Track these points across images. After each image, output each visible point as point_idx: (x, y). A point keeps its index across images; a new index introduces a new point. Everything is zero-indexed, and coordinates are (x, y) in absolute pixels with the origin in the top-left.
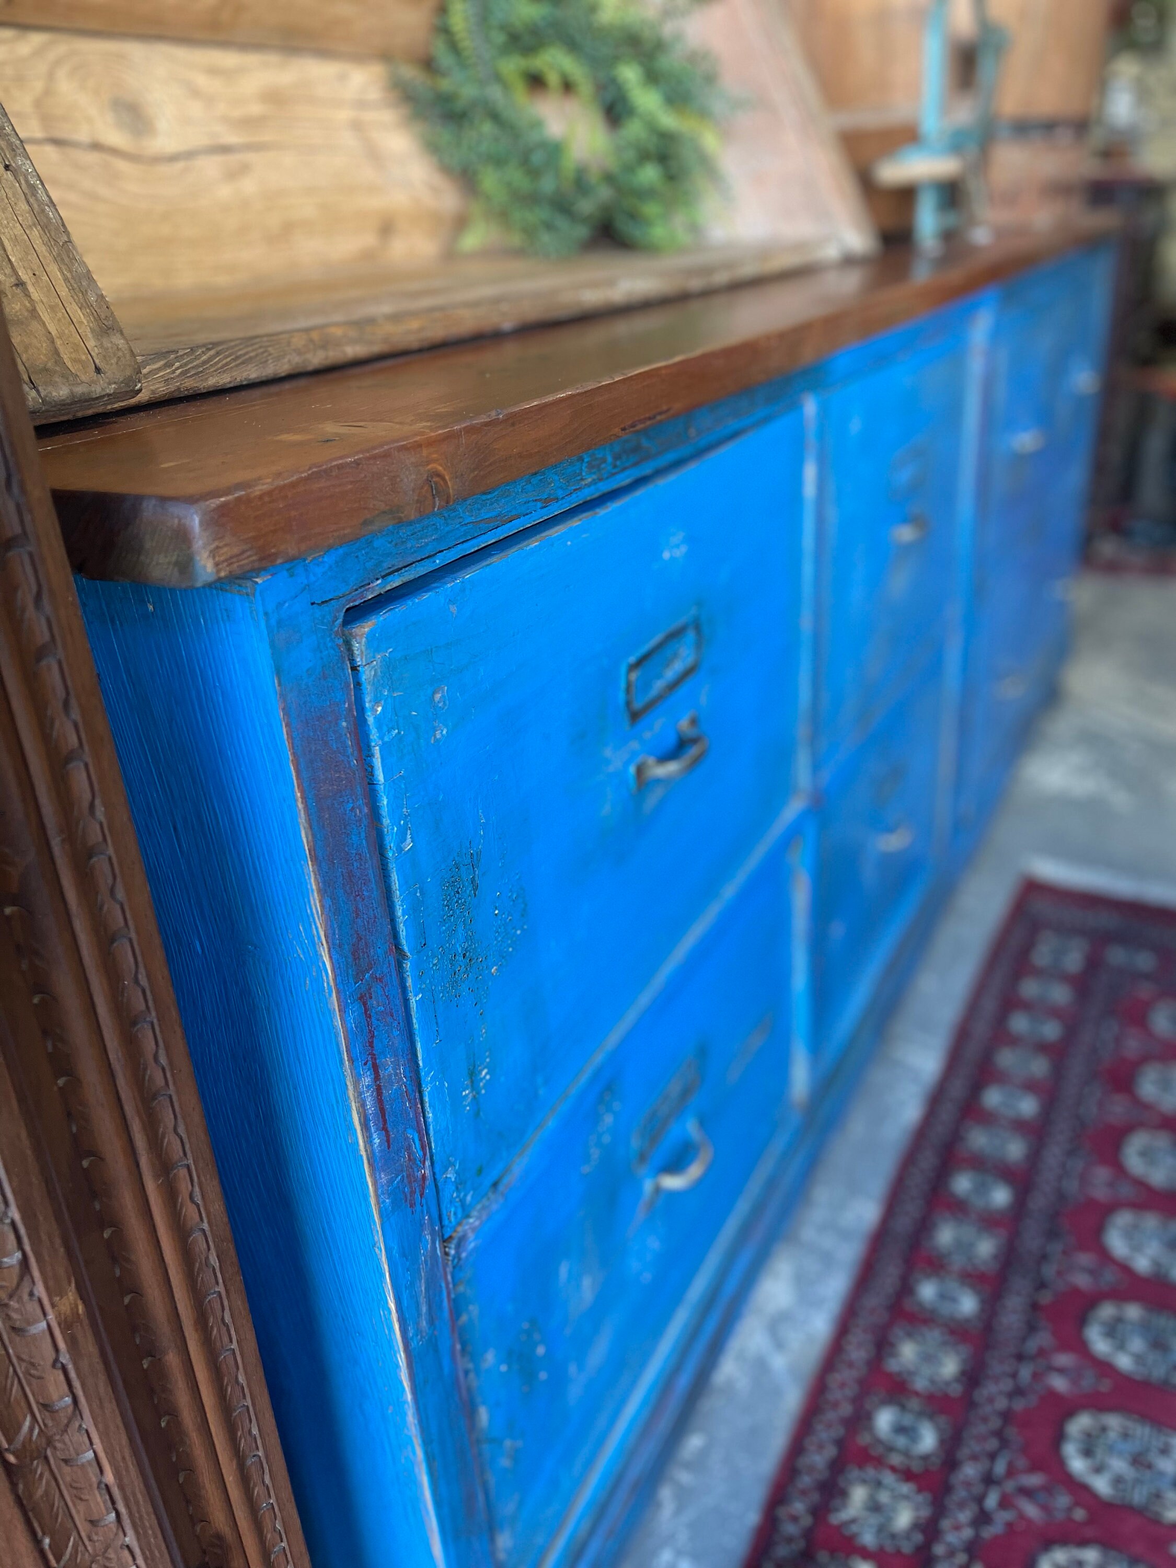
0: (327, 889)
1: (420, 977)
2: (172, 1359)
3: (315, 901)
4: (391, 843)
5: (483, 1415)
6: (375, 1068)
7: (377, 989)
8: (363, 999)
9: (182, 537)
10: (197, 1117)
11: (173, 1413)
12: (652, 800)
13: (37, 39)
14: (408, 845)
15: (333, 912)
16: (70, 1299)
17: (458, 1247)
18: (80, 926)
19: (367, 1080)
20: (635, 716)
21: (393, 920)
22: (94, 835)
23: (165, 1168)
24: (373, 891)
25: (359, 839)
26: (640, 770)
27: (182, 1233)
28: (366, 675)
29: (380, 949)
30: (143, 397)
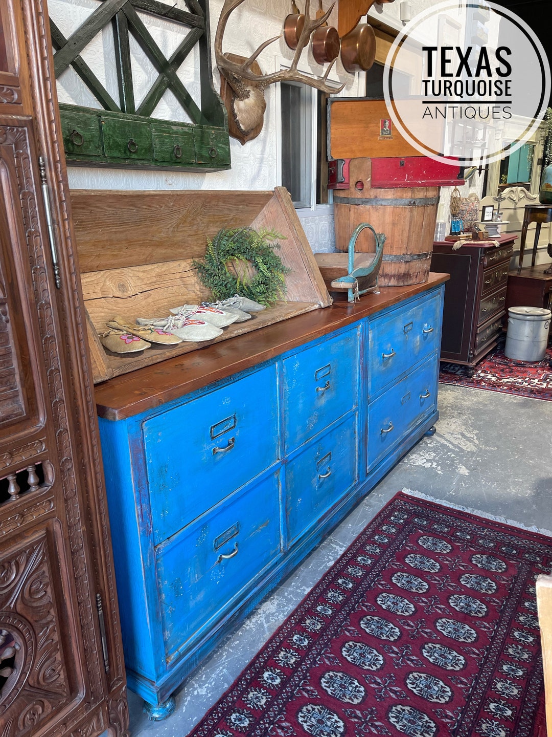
0: (134, 470)
1: (152, 487)
2: (98, 549)
3: (132, 472)
4: (147, 461)
5: (164, 596)
6: (141, 505)
7: (143, 490)
8: (140, 491)
9: (114, 414)
10: (106, 506)
11: (97, 560)
12: (219, 457)
13: (102, 272)
14: (151, 462)
15: (135, 474)
16: (84, 528)
17: (158, 550)
18: (92, 471)
19: (139, 507)
20: (213, 438)
21: (147, 476)
22: (96, 458)
23: (100, 514)
24: (143, 471)
25: (141, 462)
26: (214, 450)
27: (102, 526)
28: (144, 430)
29: (144, 482)
30: (114, 376)
